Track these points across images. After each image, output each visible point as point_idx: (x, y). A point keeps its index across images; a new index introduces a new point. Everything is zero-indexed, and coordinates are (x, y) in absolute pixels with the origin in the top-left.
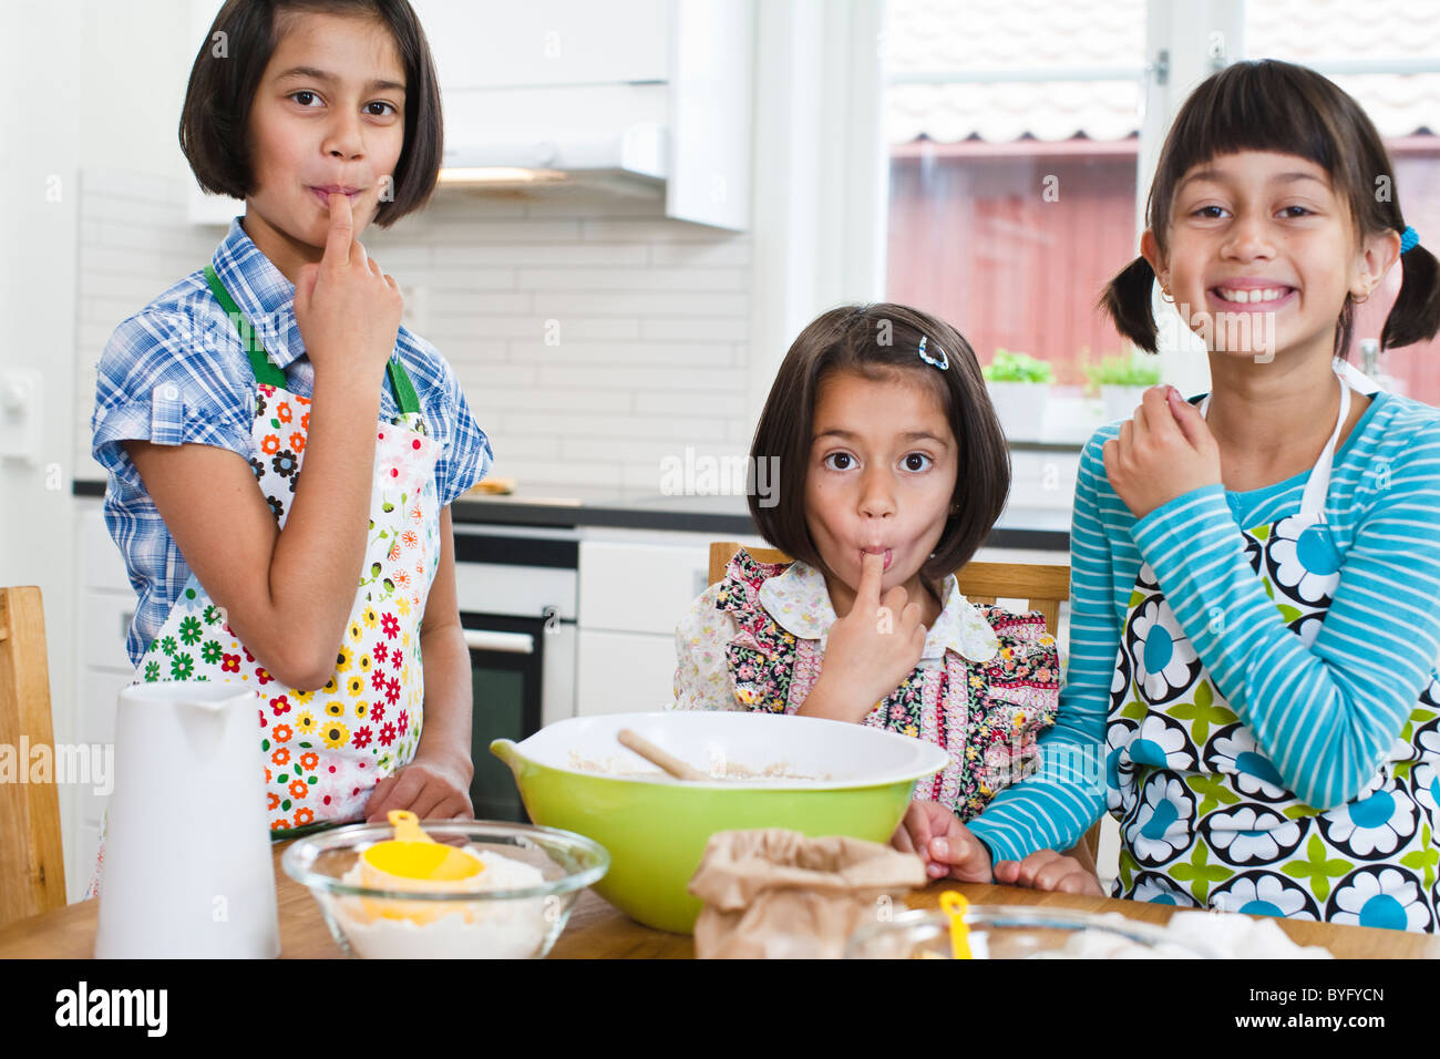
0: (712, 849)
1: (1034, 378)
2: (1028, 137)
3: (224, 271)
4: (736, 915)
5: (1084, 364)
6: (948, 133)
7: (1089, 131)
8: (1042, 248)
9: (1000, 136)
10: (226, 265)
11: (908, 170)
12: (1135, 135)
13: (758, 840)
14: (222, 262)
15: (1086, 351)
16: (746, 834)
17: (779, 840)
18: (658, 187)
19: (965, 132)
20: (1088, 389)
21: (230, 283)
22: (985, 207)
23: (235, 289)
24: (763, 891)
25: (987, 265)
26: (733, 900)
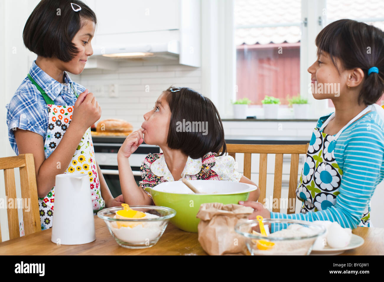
0: (201, 207)
1: (275, 103)
2: (272, 43)
3: (34, 76)
4: (208, 221)
5: (288, 99)
6: (251, 42)
7: (288, 41)
8: (276, 72)
9: (264, 43)
10: (34, 75)
11: (241, 52)
12: (299, 41)
13: (212, 205)
14: (32, 74)
15: (288, 96)
16: (209, 204)
17: (217, 205)
18: (177, 56)
19: (255, 42)
20: (289, 105)
21: (36, 79)
22: (261, 61)
23: (37, 81)
24: (214, 216)
25: (262, 76)
26: (207, 218)
